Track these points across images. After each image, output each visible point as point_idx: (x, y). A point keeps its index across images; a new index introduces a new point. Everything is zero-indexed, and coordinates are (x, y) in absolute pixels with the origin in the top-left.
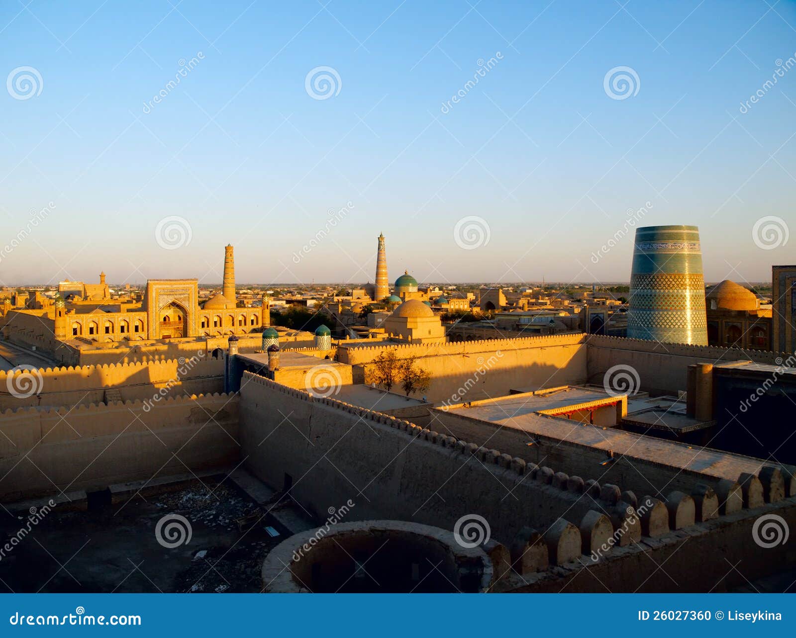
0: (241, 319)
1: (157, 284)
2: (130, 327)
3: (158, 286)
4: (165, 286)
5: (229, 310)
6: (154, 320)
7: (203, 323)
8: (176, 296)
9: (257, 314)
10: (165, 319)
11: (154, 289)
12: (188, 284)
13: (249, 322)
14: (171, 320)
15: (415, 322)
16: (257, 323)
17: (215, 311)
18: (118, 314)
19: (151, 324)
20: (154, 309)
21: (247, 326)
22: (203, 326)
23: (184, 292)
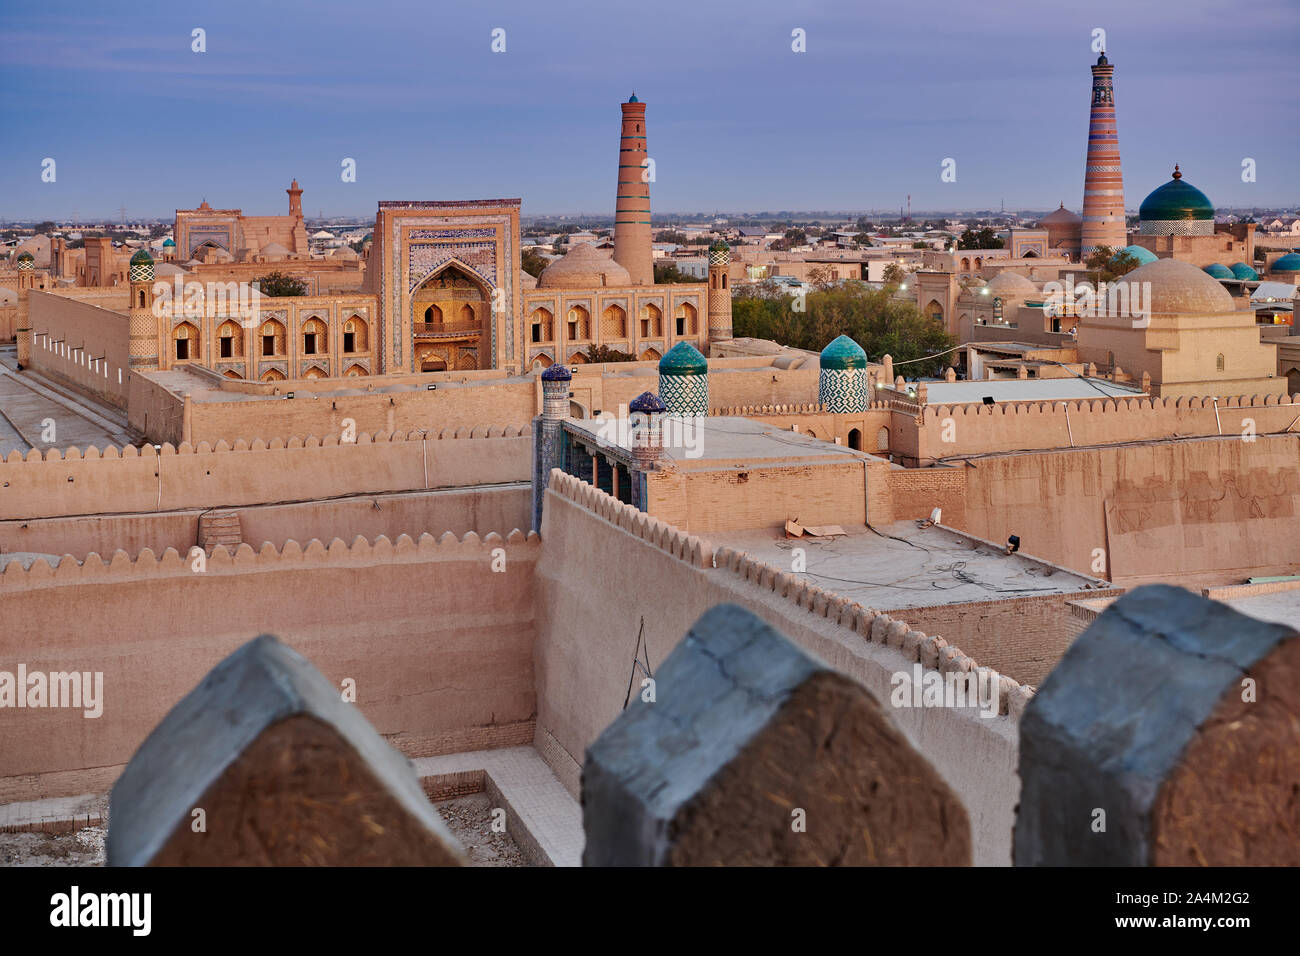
0: (647, 317)
1: (405, 215)
2: (331, 339)
3: (405, 221)
4: (427, 222)
5: (611, 291)
6: (398, 318)
7: (536, 328)
8: (458, 251)
9: (693, 302)
10: (429, 315)
11: (397, 229)
12: (493, 215)
13: (669, 325)
14: (447, 318)
15: (1170, 330)
16: (695, 330)
17: (571, 293)
18: (299, 301)
19: (389, 328)
20: (397, 287)
21: (665, 338)
22: (536, 338)
23: (480, 238)
